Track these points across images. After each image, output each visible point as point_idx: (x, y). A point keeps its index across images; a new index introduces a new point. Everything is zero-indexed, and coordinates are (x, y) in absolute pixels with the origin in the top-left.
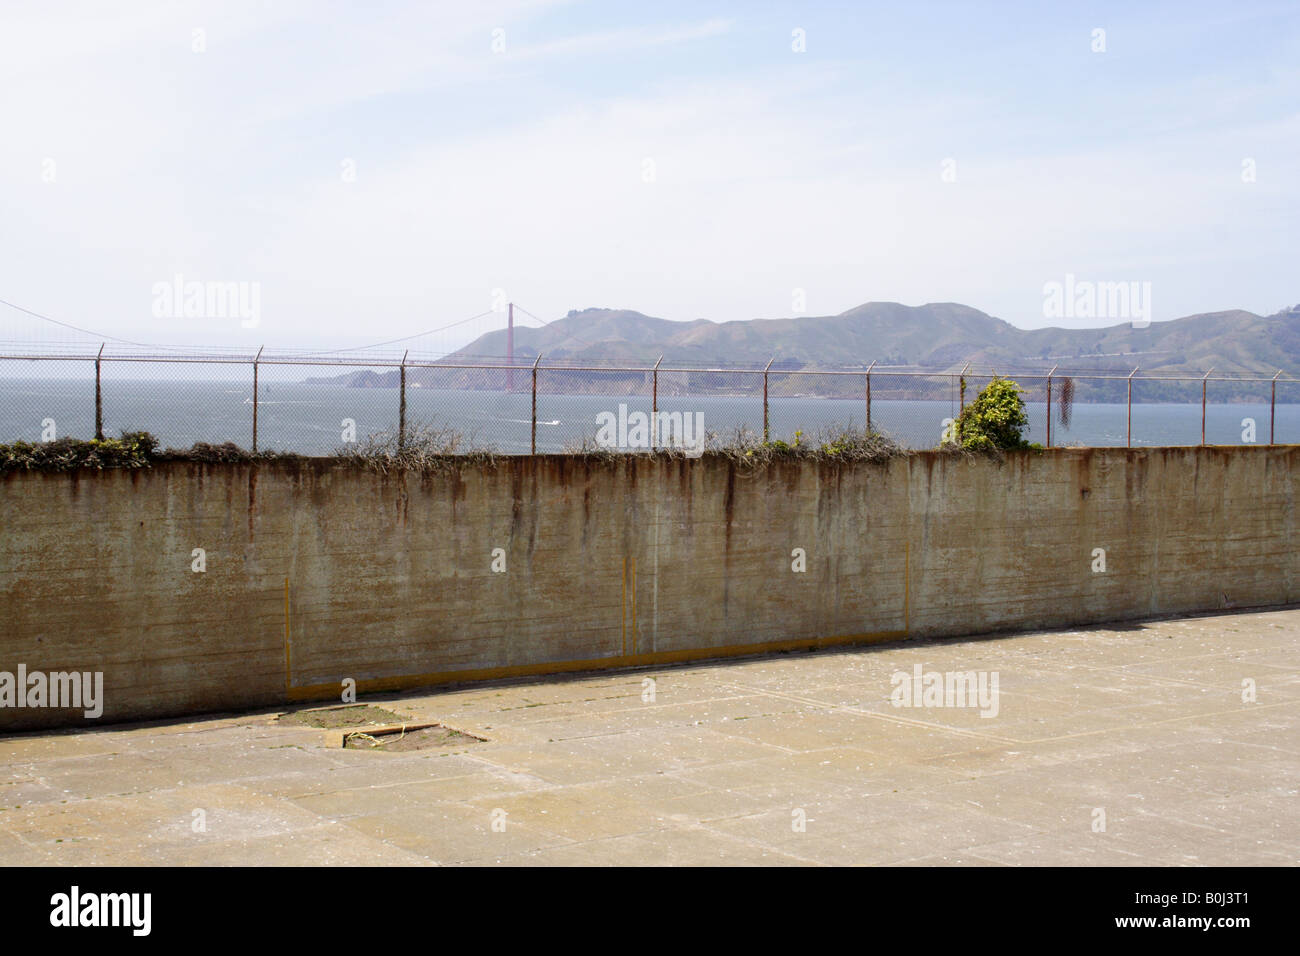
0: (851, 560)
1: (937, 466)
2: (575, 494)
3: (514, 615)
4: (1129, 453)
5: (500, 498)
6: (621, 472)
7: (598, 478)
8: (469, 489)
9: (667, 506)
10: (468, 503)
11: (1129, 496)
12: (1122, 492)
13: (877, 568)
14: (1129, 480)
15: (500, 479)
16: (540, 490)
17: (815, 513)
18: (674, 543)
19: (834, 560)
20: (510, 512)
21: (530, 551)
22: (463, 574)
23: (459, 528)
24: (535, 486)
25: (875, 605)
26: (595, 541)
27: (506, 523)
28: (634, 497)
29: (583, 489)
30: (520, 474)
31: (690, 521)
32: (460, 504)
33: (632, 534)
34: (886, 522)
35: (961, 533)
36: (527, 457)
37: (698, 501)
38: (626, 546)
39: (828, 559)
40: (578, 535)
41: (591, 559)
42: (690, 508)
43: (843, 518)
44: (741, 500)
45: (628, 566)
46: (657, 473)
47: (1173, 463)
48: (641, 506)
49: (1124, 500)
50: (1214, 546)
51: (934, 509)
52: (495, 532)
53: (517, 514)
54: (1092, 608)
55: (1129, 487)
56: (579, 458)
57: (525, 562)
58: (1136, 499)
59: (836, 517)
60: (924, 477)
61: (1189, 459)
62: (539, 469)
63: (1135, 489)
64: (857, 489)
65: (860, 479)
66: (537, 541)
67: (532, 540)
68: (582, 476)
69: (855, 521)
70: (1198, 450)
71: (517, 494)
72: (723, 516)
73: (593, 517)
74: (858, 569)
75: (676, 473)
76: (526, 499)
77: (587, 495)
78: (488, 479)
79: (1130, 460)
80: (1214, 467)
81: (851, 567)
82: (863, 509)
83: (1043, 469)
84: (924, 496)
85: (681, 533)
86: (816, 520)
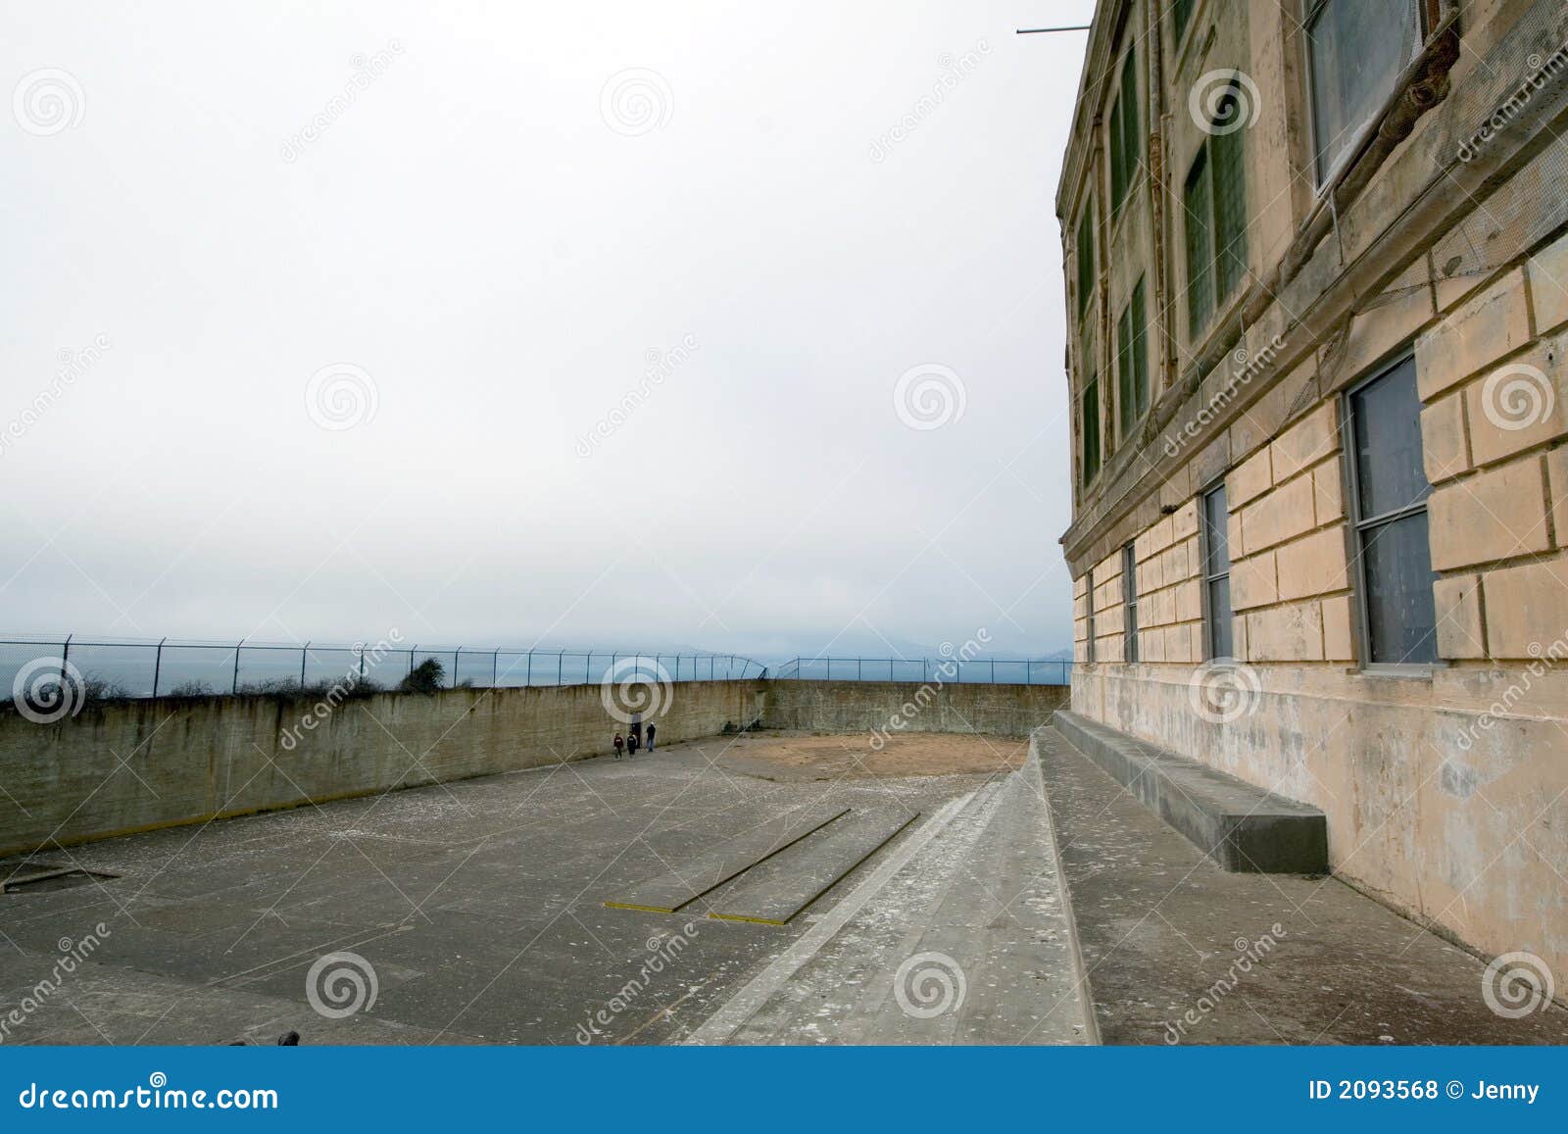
0: (348, 750)
1: (398, 699)
2: (181, 720)
3: (133, 795)
4: (494, 690)
5: (129, 724)
6: (212, 707)
7: (198, 710)
8: (107, 719)
9: (239, 725)
10: (106, 728)
11: (494, 711)
12: (490, 710)
13: (362, 754)
14: (494, 704)
15: (130, 713)
16: (157, 717)
17: (329, 726)
18: (243, 746)
19: (338, 750)
20: (136, 733)
21: (146, 757)
22: (98, 773)
23: (99, 744)
24: (154, 717)
25: (360, 775)
26: (192, 747)
27: (132, 739)
28: (219, 721)
29: (186, 717)
30: (145, 711)
31: (253, 733)
32: (100, 730)
33: (216, 743)
34: (368, 730)
35: (407, 734)
36: (150, 699)
37: (259, 721)
38: (212, 749)
39: (335, 752)
40: (180, 744)
41: (188, 759)
42: (254, 725)
43: (345, 727)
44: (286, 719)
45: (212, 760)
46: (235, 706)
47: (515, 695)
48: (224, 725)
49: (491, 714)
50: (532, 735)
51: (395, 722)
52: (123, 746)
53: (140, 733)
54: (474, 770)
55: (494, 707)
56: (186, 698)
57: (143, 763)
58: (497, 713)
59: (340, 727)
60: (390, 704)
61: (522, 692)
62: (158, 708)
63: (496, 709)
64: (353, 711)
65: (355, 707)
66: (152, 749)
67: (149, 749)
68: (186, 709)
69: (351, 730)
70: (527, 687)
71: (141, 721)
72: (274, 729)
73: (192, 733)
74: (350, 756)
75: (247, 706)
76: (147, 725)
77: (188, 720)
78: (121, 713)
79: (494, 693)
80: (532, 697)
81: (347, 755)
82: (356, 724)
83: (451, 699)
84: (389, 715)
85: (247, 740)
86: (329, 730)
